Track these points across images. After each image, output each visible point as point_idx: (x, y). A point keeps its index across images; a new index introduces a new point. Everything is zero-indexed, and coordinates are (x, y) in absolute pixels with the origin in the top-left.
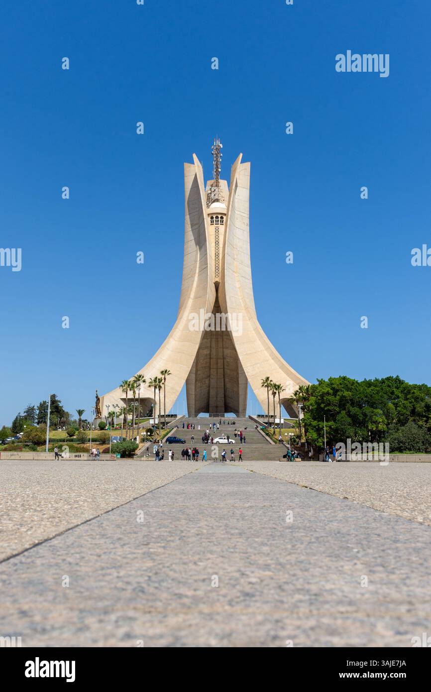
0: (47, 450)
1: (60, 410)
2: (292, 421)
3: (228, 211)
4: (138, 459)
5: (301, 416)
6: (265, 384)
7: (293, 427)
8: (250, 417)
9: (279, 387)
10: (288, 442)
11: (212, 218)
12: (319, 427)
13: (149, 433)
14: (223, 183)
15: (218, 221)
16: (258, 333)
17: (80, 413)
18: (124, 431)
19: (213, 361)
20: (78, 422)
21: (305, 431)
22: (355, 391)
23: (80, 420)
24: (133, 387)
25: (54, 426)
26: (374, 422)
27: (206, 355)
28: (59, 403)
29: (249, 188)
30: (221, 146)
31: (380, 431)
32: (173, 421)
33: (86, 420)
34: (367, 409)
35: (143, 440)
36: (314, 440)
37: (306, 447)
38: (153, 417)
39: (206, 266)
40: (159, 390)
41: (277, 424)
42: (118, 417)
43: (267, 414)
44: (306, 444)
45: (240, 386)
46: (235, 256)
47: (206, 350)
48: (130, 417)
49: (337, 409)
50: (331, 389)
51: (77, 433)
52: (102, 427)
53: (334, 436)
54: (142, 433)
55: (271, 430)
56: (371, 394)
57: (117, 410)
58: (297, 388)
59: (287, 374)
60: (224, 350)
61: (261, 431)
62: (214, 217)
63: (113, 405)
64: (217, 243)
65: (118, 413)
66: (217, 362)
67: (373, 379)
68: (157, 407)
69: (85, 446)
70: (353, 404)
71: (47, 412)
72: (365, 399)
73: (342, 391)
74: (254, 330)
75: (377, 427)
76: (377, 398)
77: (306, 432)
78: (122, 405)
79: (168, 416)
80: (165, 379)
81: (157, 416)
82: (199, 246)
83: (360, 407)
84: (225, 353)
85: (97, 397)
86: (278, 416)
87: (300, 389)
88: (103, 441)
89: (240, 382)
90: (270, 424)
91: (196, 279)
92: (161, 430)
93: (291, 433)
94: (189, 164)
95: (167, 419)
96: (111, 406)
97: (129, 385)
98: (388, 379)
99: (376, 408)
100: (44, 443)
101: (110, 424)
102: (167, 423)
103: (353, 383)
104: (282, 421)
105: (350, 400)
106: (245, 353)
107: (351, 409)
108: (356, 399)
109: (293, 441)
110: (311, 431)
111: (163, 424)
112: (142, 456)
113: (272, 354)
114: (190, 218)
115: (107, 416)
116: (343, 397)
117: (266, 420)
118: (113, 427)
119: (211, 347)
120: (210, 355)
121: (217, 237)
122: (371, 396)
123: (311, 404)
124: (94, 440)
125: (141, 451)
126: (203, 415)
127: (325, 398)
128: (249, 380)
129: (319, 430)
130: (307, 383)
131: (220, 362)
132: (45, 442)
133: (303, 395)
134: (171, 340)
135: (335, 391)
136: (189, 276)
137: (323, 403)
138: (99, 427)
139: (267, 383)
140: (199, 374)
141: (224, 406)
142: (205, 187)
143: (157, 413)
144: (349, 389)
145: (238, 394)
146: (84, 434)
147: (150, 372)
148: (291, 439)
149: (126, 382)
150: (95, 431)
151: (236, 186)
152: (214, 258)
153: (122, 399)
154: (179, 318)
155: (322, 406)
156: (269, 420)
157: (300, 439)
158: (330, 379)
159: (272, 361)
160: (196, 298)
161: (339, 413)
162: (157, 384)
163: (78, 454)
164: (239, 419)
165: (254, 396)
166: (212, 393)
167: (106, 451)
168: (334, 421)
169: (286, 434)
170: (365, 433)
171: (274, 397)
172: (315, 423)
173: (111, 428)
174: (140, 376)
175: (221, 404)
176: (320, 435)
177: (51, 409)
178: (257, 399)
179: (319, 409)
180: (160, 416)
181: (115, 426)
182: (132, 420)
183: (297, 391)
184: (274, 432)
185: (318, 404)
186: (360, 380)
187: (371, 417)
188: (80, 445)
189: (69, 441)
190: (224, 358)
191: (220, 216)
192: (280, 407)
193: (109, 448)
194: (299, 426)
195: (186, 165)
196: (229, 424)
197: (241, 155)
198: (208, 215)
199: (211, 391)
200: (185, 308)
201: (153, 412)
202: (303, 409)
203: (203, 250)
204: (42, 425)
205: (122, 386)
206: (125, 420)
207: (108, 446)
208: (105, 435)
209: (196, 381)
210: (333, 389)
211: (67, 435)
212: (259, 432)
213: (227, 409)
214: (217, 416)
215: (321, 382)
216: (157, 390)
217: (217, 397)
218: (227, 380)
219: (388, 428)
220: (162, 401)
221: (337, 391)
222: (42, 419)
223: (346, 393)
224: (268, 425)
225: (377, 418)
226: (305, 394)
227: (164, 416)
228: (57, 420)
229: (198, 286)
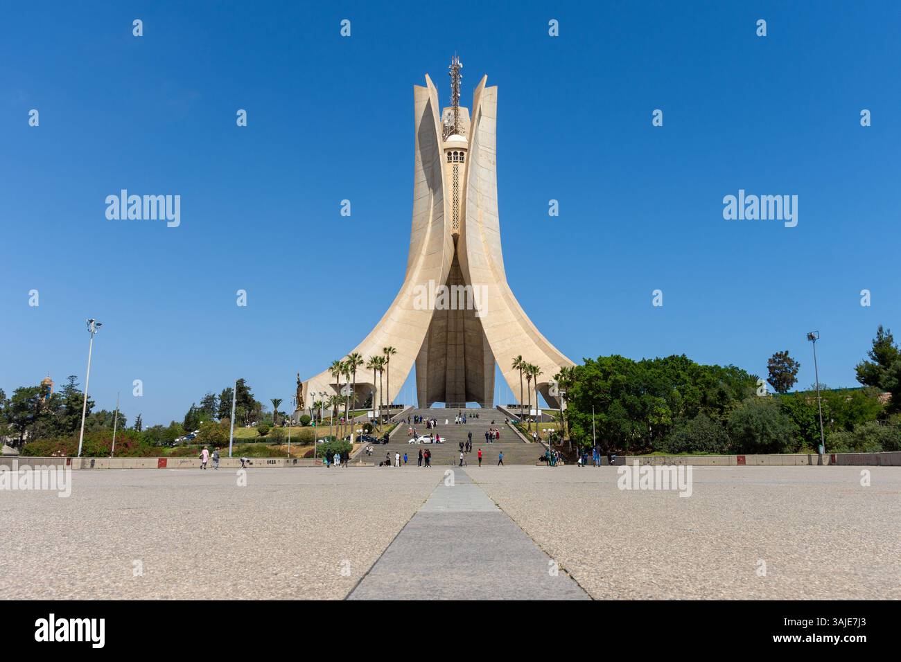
0: (230, 455)
1: (250, 400)
2: (553, 413)
3: (469, 146)
4: (352, 464)
5: (564, 406)
6: (518, 365)
7: (554, 421)
8: (499, 408)
9: (535, 368)
10: (546, 440)
11: (449, 154)
12: (586, 421)
13: (366, 431)
14: (464, 111)
15: (457, 157)
16: (508, 299)
17: (276, 403)
18: (334, 428)
19: (450, 335)
20: (273, 416)
21: (568, 426)
22: (630, 374)
23: (276, 413)
24: (346, 370)
25: (241, 421)
26: (656, 414)
27: (442, 327)
28: (248, 391)
29: (496, 117)
30: (461, 65)
31: (663, 425)
32: (398, 414)
33: (284, 413)
34: (647, 398)
35: (358, 440)
36: (580, 438)
37: (571, 447)
38: (372, 409)
39: (441, 214)
40: (381, 373)
41: (533, 417)
42: (326, 408)
43: (520, 404)
44: (570, 443)
45: (485, 367)
46: (479, 202)
47: (442, 321)
48: (342, 409)
49: (609, 397)
50: (601, 371)
51: (270, 431)
52: (305, 422)
53: (605, 433)
54: (358, 431)
55: (525, 424)
56: (650, 377)
57: (325, 399)
58: (558, 370)
59: (545, 352)
60: (465, 320)
61: (512, 426)
62: (452, 152)
63: (320, 393)
64: (456, 185)
65: (327, 404)
66: (456, 335)
67: (653, 359)
68: (378, 394)
69: (282, 447)
70: (628, 390)
71: (232, 403)
72: (643, 384)
73: (615, 374)
74: (503, 295)
75: (659, 420)
76: (658, 382)
77: (570, 426)
78: (332, 392)
79: (392, 406)
80: (388, 359)
81: (377, 407)
82: (433, 189)
83: (638, 394)
84: (466, 326)
85: (299, 382)
86: (534, 406)
87: (561, 372)
88: (306, 441)
89: (485, 362)
90: (524, 417)
91: (429, 229)
92: (383, 426)
93: (549, 429)
94: (421, 87)
95: (391, 411)
96: (317, 395)
97: (341, 367)
98: (672, 358)
99: (658, 396)
100: (226, 444)
101: (315, 417)
102: (391, 416)
103: (629, 363)
104: (540, 413)
105: (626, 385)
106: (492, 325)
107: (627, 396)
108: (633, 385)
109: (553, 439)
110: (578, 426)
111: (386, 417)
112: (357, 461)
113: (526, 327)
114: (422, 153)
115: (312, 407)
116: (616, 381)
117: (519, 411)
118: (320, 422)
119: (448, 317)
120: (447, 327)
121: (456, 178)
122: (651, 380)
123: (576, 392)
124: (293, 440)
125: (356, 453)
126: (438, 406)
127: (593, 383)
128: (497, 359)
129: (586, 425)
130: (571, 364)
131: (460, 336)
132: (228, 442)
133: (565, 379)
134: (397, 307)
135: (606, 375)
136: (420, 227)
137: (592, 390)
138: (301, 421)
139: (519, 364)
140: (433, 352)
141: (464, 393)
142: (441, 116)
143: (378, 404)
144: (623, 372)
145: (483, 377)
146: (281, 431)
147: (369, 349)
148: (551, 437)
149: (337, 363)
150: (294, 428)
151: (480, 115)
152: (451, 204)
153: (331, 385)
154: (407, 280)
155: (590, 393)
156: (522, 412)
157: (562, 436)
158: (600, 359)
159: (527, 336)
160: (429, 254)
161: (611, 402)
162: (378, 364)
163: (271, 459)
164: (484, 410)
165: (504, 380)
166: (450, 376)
167: (309, 455)
168: (606, 412)
169: (545, 430)
170: (645, 428)
171: (529, 381)
172: (581, 416)
173: (317, 423)
174: (356, 356)
175: (461, 390)
176: (588, 431)
177: (236, 398)
178: (507, 385)
179: (586, 397)
180: (382, 407)
181: (322, 420)
182: (345, 413)
183: (559, 375)
184: (529, 427)
185: (585, 392)
186: (637, 360)
187: (652, 407)
188: (275, 446)
189: (261, 442)
190: (464, 331)
191: (459, 152)
192: (537, 394)
193: (313, 450)
194: (561, 420)
195: (417, 88)
196: (471, 417)
197: (486, 77)
198: (445, 150)
199: (448, 373)
200: (415, 267)
201: (373, 402)
202: (566, 397)
203: (438, 194)
204: (225, 420)
205: (332, 368)
206: (335, 412)
207: (312, 447)
208: (309, 432)
209: (429, 361)
210: (603, 371)
211: (258, 433)
212: (511, 428)
213: (469, 397)
214: (456, 406)
215: (589, 363)
216: (378, 373)
217: (455, 382)
218: (468, 359)
219: (673, 421)
220: (385, 387)
221: (609, 374)
222: (225, 412)
223: (619, 377)
224: (522, 418)
225: (659, 409)
226: (568, 379)
227: (386, 406)
228: (245, 413)
229: (431, 239)
